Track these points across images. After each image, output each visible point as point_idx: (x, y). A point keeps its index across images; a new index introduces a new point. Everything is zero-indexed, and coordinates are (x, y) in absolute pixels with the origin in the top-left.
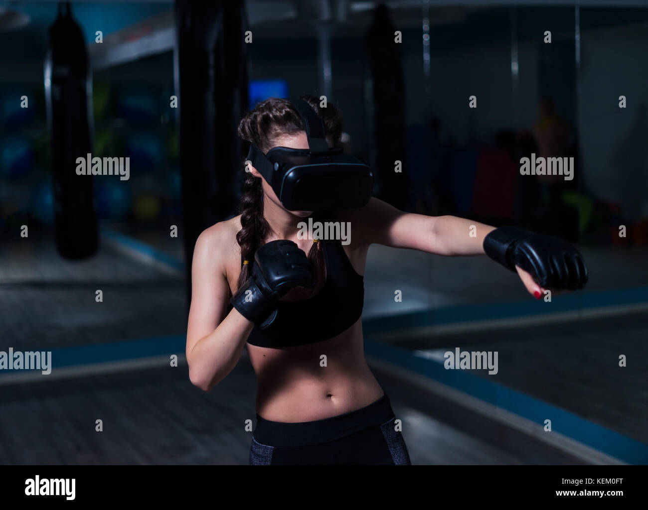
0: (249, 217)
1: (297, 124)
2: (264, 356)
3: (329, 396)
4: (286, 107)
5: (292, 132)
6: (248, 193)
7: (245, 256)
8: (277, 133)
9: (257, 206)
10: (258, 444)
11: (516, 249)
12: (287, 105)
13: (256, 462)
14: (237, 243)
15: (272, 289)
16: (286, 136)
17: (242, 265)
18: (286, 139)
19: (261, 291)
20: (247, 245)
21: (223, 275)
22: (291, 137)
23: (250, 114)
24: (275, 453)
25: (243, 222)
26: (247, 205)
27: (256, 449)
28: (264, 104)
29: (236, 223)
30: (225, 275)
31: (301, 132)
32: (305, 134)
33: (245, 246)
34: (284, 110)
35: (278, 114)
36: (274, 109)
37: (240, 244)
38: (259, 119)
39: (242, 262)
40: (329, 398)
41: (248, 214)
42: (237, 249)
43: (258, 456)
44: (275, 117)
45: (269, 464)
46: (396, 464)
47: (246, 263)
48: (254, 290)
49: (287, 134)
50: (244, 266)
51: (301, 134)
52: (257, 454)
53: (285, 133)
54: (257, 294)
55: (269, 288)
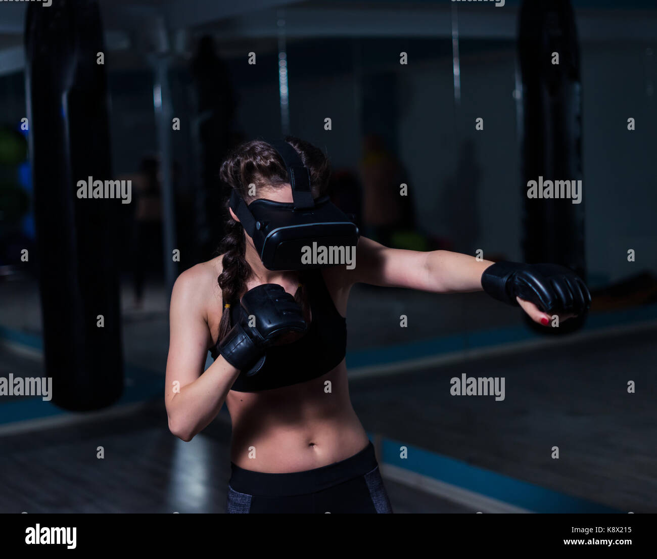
0: (231, 259)
1: (282, 176)
2: (242, 400)
3: (312, 444)
4: (271, 157)
5: (277, 184)
6: (231, 234)
7: (227, 299)
8: (261, 183)
9: (240, 248)
10: (236, 492)
11: (517, 280)
12: (273, 154)
13: (233, 511)
14: (219, 286)
15: (264, 338)
16: (270, 189)
17: (224, 308)
18: (269, 191)
19: (251, 338)
20: (229, 288)
21: (204, 319)
22: (275, 190)
23: (234, 157)
24: (253, 502)
25: (225, 263)
26: (229, 247)
27: (234, 498)
28: (248, 148)
29: (217, 264)
30: (206, 319)
31: (286, 184)
32: (290, 186)
33: (227, 289)
34: (269, 161)
35: (262, 163)
36: (259, 158)
37: (222, 286)
38: (242, 165)
39: (224, 306)
40: (311, 446)
41: (230, 255)
42: (219, 291)
43: (236, 504)
44: (259, 166)
45: (247, 512)
46: (379, 512)
47: (227, 306)
48: (244, 337)
49: (271, 186)
50: (225, 310)
51: (285, 187)
52: (235, 503)
53: (269, 184)
54: (247, 341)
55: (260, 336)
